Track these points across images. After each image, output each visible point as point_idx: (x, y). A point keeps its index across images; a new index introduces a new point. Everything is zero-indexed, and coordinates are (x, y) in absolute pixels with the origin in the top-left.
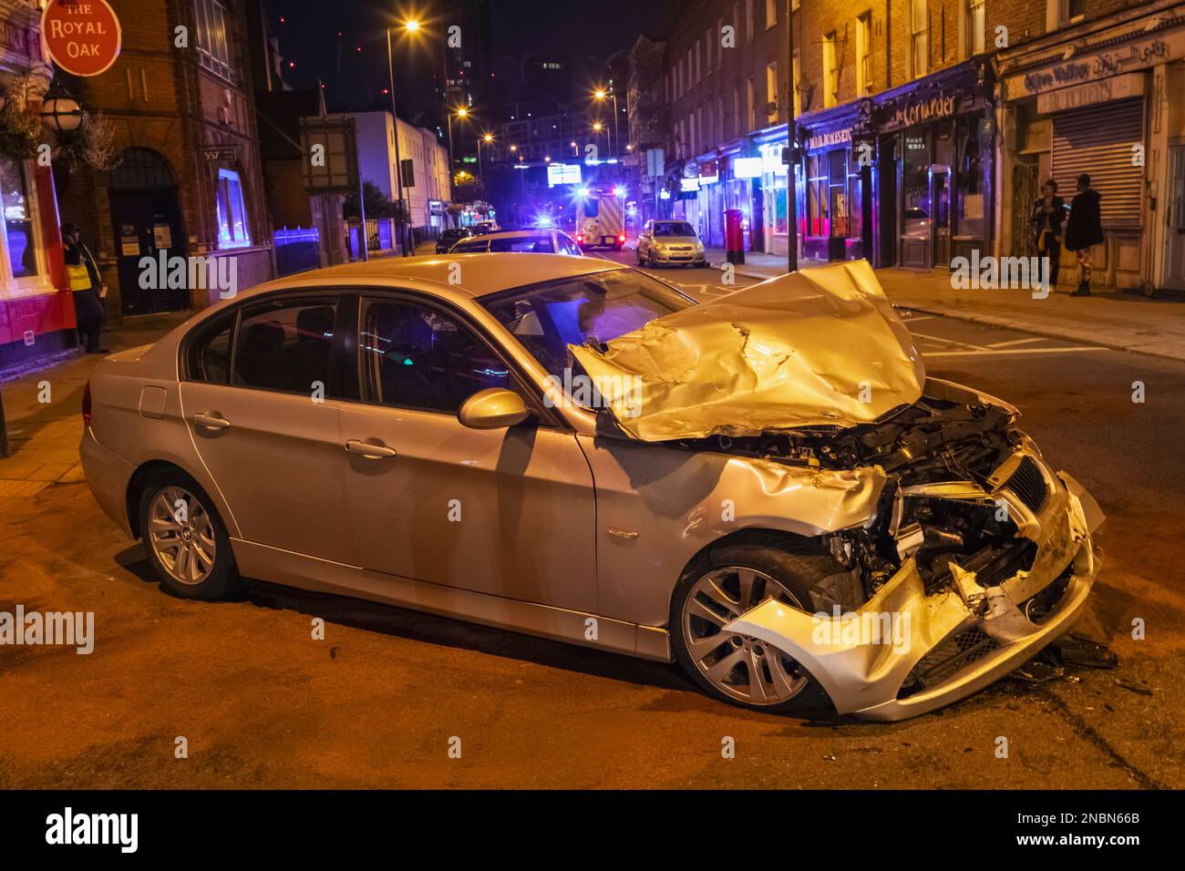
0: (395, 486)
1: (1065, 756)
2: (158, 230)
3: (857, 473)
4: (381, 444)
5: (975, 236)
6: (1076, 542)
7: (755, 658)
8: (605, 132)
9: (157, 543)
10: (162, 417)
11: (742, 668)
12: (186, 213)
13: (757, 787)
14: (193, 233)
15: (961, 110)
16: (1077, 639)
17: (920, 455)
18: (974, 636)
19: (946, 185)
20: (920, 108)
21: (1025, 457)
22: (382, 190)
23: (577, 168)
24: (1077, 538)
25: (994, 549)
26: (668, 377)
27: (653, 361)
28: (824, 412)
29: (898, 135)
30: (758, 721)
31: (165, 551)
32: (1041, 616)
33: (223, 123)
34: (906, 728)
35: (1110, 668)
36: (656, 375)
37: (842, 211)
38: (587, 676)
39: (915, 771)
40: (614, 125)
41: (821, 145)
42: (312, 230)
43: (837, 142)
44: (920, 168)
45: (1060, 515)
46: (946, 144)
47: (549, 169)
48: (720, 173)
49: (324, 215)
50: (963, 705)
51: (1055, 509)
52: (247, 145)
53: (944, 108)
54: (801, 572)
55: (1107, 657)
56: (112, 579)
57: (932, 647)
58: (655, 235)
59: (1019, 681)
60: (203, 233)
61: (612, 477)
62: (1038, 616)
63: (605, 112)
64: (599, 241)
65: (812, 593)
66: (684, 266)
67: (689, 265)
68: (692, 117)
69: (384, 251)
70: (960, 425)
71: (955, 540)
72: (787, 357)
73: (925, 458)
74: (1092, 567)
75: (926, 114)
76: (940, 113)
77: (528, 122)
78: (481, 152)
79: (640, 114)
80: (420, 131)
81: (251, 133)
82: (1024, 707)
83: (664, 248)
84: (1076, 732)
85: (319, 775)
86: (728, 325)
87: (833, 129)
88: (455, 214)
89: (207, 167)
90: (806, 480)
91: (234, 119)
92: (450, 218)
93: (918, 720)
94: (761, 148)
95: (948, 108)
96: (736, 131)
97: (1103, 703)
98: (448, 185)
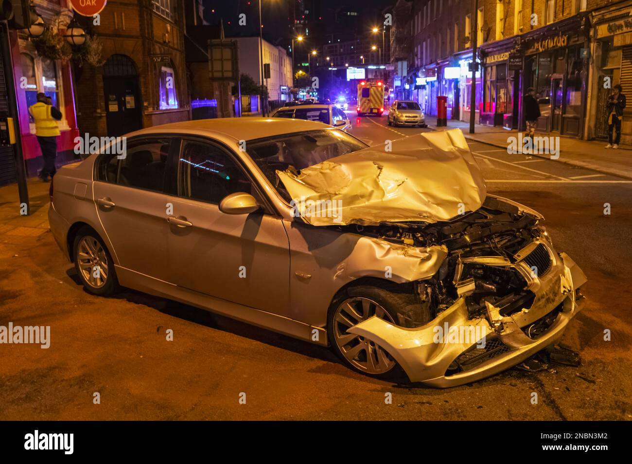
0: (187, 243)
1: (534, 414)
2: (128, 98)
3: (428, 249)
4: (186, 219)
5: (575, 115)
6: (564, 294)
7: (370, 348)
8: (378, 51)
9: (81, 265)
10: (84, 199)
11: (363, 353)
12: (143, 90)
13: (357, 419)
14: (146, 101)
15: (571, 43)
16: (563, 348)
17: (475, 240)
18: (495, 344)
19: (561, 86)
20: (548, 41)
21: (540, 244)
22: (254, 80)
23: (363, 70)
24: (565, 291)
25: (515, 295)
26: (331, 191)
27: (325, 181)
28: (420, 214)
29: (535, 57)
30: (370, 382)
31: (85, 269)
32: (537, 335)
33: (165, 42)
34: (450, 392)
35: (577, 366)
36: (325, 189)
37: (503, 99)
38: (286, 351)
39: (447, 417)
40: (383, 47)
41: (493, 61)
42: (213, 100)
43: (502, 59)
44: (547, 76)
45: (555, 278)
46: (561, 62)
47: (348, 70)
48: (438, 75)
49: (220, 92)
50: (486, 382)
51: (553, 275)
52: (178, 55)
53: (561, 42)
54: (394, 302)
55: (577, 359)
56: (61, 282)
57: (467, 348)
58: (398, 108)
59: (522, 370)
60: (151, 100)
61: (299, 245)
62: (535, 334)
63: (378, 39)
64: (369, 111)
65: (399, 314)
66: (413, 127)
67: (416, 126)
68: (424, 43)
69: (253, 113)
70: (502, 224)
71: (492, 289)
72: (403, 182)
73: (480, 242)
74: (573, 309)
75: (551, 45)
76: (559, 45)
77: (338, 44)
78: (310, 60)
79: (396, 42)
80: (278, 48)
81: (181, 48)
82: (520, 385)
83: (402, 116)
84: (544, 401)
85: (130, 394)
86: (371, 163)
87: (500, 52)
88: (295, 94)
89: (155, 66)
90: (399, 251)
91: (171, 40)
92: (292, 96)
93: (457, 388)
94: (460, 62)
95: (564, 42)
96: (448, 53)
97: (566, 386)
98: (292, 78)
